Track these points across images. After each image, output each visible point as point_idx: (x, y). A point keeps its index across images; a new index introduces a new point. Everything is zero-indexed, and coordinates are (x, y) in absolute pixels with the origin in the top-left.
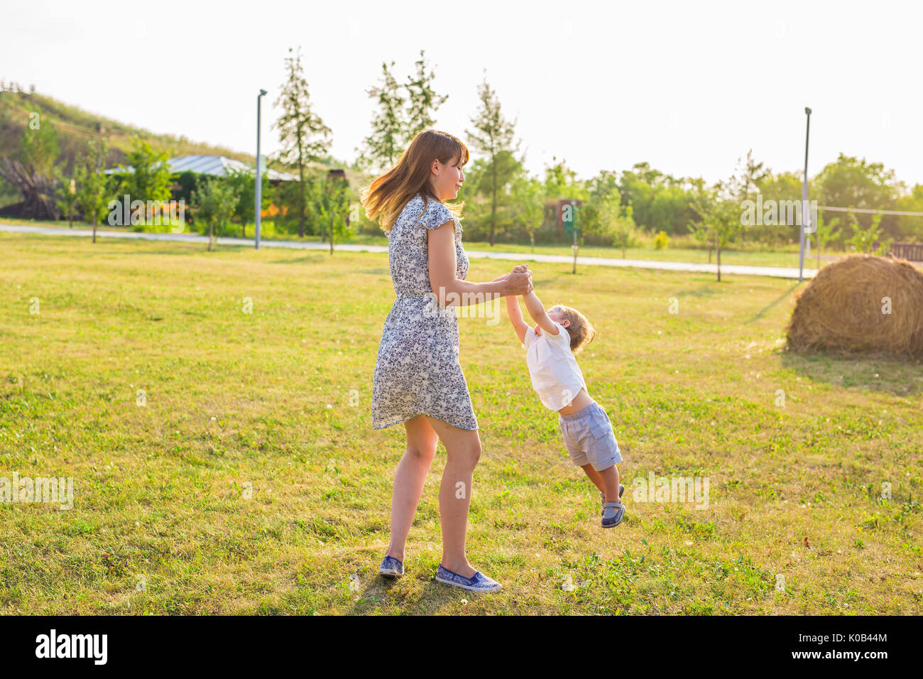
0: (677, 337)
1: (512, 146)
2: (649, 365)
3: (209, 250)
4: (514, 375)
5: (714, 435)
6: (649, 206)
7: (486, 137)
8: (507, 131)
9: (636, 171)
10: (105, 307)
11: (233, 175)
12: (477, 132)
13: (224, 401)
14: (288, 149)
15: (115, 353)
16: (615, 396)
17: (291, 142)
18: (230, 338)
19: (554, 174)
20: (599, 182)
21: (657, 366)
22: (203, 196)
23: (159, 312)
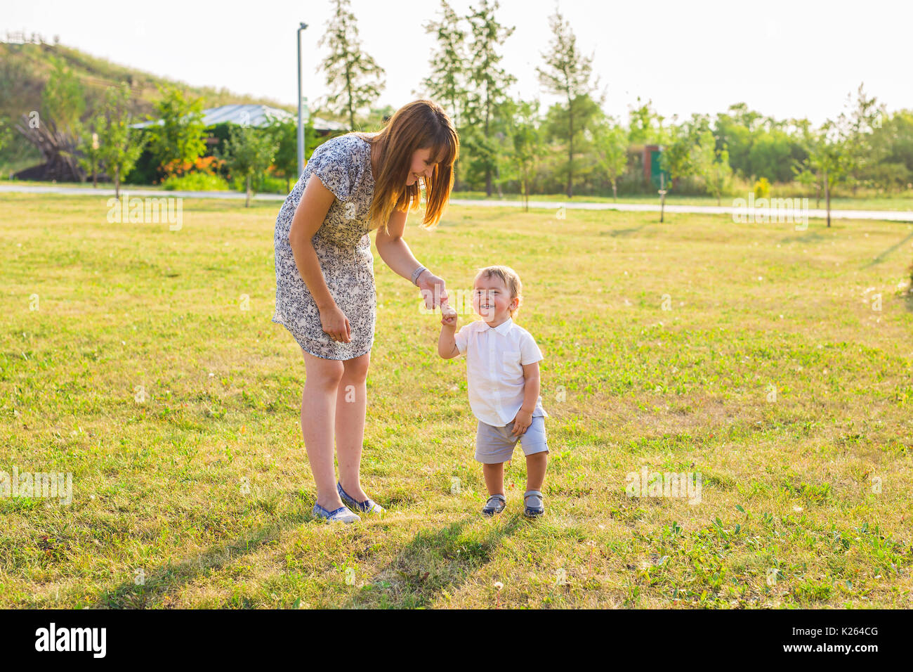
0: (781, 284)
1: (591, 84)
2: (747, 313)
3: (247, 206)
4: (586, 326)
5: (827, 384)
6: (747, 152)
7: (560, 75)
8: (585, 68)
9: (733, 114)
10: (115, 265)
11: (274, 123)
12: (549, 70)
13: (232, 357)
14: (336, 93)
15: (114, 311)
16: (706, 344)
17: (340, 84)
18: (256, 293)
19: (638, 116)
20: (691, 127)
21: (757, 312)
22: (238, 145)
23: (177, 268)
